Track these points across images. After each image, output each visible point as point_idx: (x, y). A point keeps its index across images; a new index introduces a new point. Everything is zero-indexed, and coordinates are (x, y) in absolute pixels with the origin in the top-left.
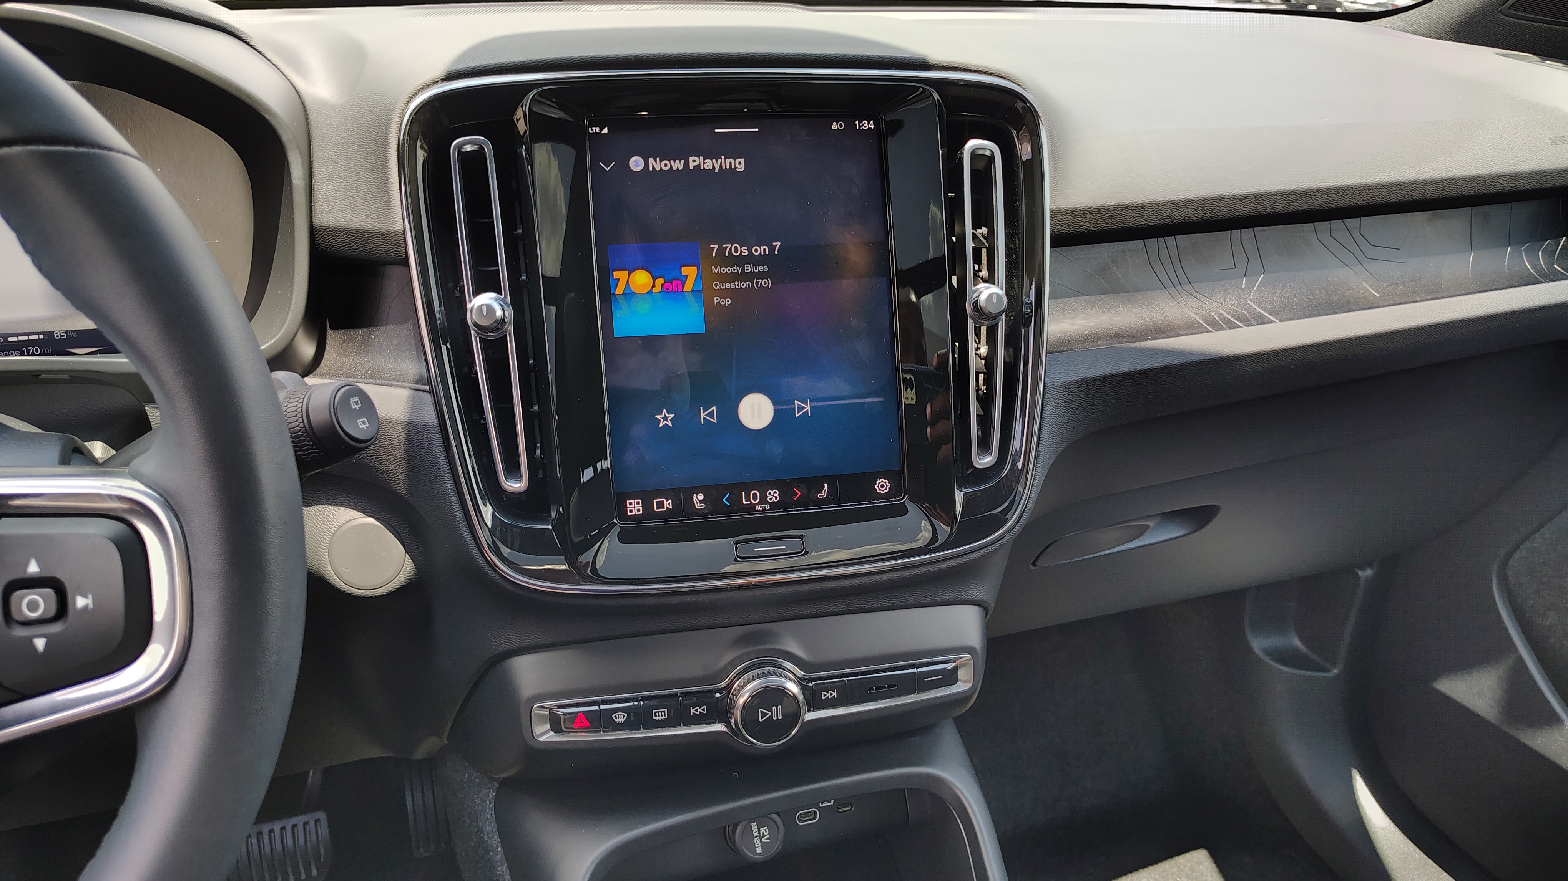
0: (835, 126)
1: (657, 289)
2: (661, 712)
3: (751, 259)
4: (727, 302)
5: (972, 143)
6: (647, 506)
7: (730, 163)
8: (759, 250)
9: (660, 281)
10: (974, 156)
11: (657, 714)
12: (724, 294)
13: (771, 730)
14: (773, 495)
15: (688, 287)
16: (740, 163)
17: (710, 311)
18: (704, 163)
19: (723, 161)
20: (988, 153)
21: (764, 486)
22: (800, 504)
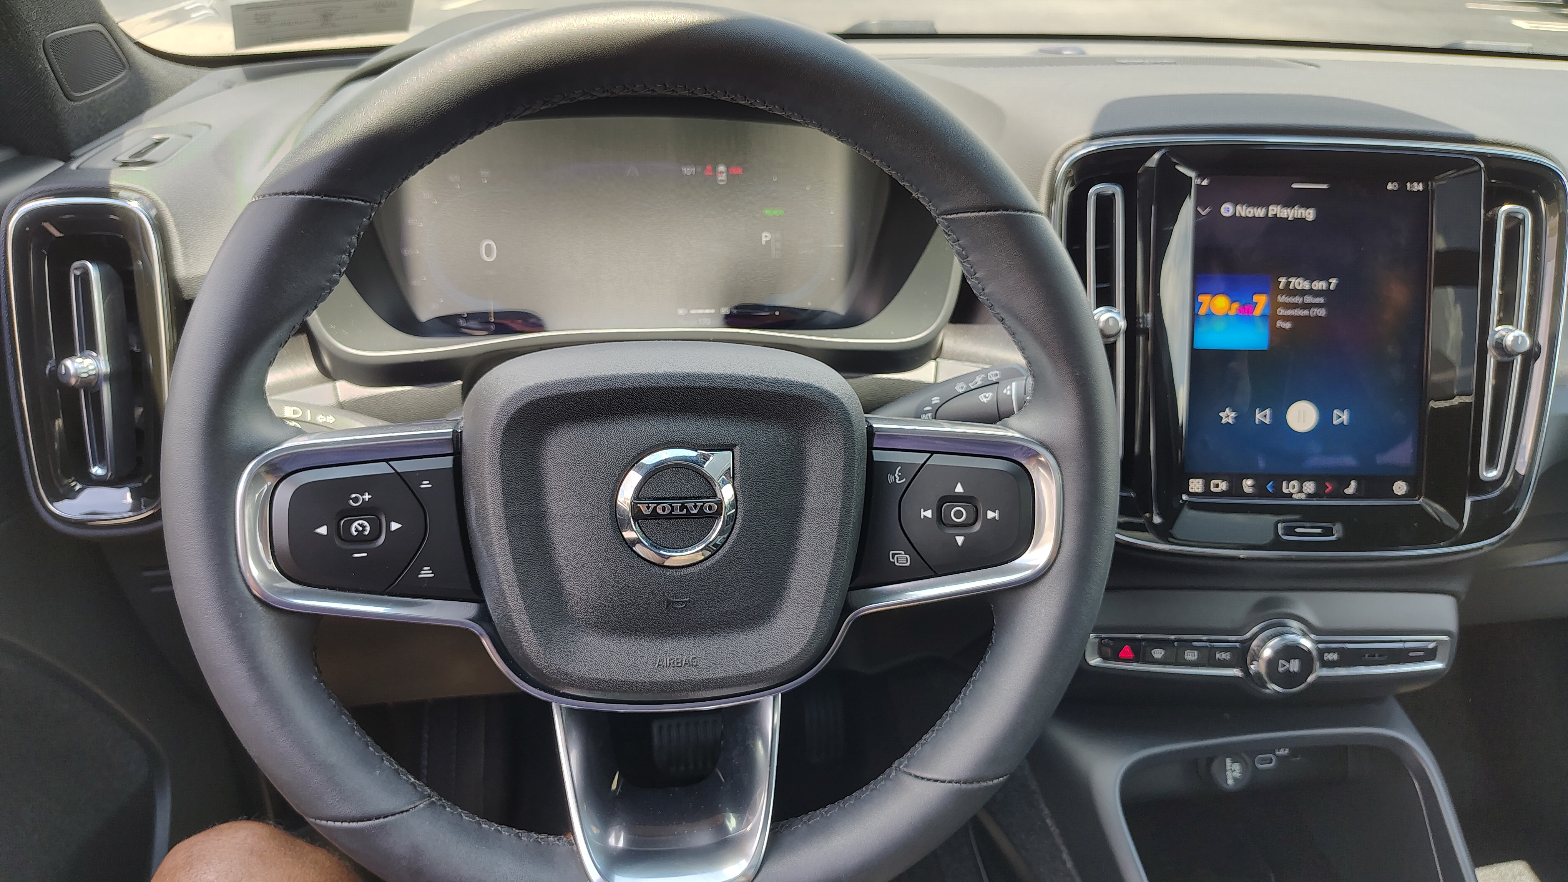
0: (1390, 186)
1: (1233, 312)
2: (1192, 653)
3: (1311, 292)
4: (1288, 325)
5: (1506, 207)
6: (1207, 485)
7: (1302, 213)
8: (1319, 285)
9: (1236, 305)
10: (1510, 217)
11: (1188, 654)
12: (1286, 318)
13: (1288, 679)
14: (1310, 487)
15: (1258, 311)
16: (1309, 213)
17: (1275, 332)
18: (1281, 212)
19: (1296, 211)
20: (1520, 217)
21: (1302, 479)
22: (1330, 496)
